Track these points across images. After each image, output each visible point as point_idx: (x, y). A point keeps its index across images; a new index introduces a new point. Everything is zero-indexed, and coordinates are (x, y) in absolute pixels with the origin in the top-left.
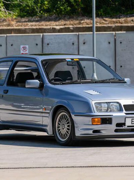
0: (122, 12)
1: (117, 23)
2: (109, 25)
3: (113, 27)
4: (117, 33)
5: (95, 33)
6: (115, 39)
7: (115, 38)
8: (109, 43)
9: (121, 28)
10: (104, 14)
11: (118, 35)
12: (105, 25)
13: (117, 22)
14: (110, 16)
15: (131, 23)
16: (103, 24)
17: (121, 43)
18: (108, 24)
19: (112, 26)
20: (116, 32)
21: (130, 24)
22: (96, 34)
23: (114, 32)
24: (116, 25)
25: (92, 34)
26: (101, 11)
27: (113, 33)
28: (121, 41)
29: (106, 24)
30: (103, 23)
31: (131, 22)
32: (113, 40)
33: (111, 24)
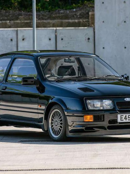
0: (61, 7)
2: (49, 21)
3: (53, 23)
6: (56, 36)
7: (56, 34)
8: (50, 39)
9: (61, 25)
10: (41, 8)
11: (59, 31)
13: (57, 18)
14: (48, 11)
17: (62, 39)
20: (57, 28)
21: (71, 20)
23: (55, 28)
24: (57, 20)
26: (39, 6)
27: (54, 29)
28: (62, 37)
29: (46, 19)
30: (42, 18)
31: (72, 17)
32: (54, 36)
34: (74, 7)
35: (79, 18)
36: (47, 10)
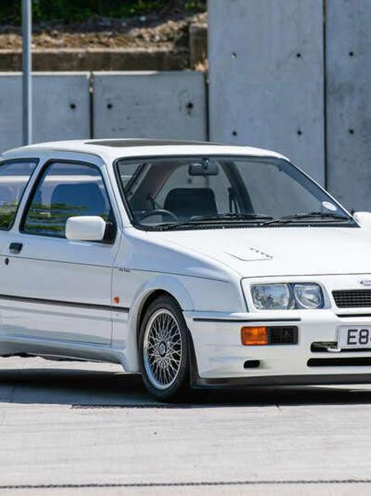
1: (91, 45)
2: (69, 50)
3: (80, 56)
4: (98, 76)
5: (31, 73)
6: (91, 95)
7: (91, 90)
8: (73, 106)
9: (106, 62)
10: (42, 13)
11: (101, 80)
12: (54, 51)
13: (91, 42)
14: (62, 20)
15: (138, 46)
16: (47, 47)
17: (110, 106)
18: (65, 46)
19: (77, 54)
20: (96, 73)
21: (134, 47)
22: (34, 77)
23: (88, 74)
24: (91, 50)
25: (20, 76)
27: (85, 76)
28: (108, 100)
29: (58, 46)
30: (46, 42)
31: (137, 40)
32: (86, 97)
33: (73, 46)
34: (141, 9)
35: (159, 42)
36: (60, 18)
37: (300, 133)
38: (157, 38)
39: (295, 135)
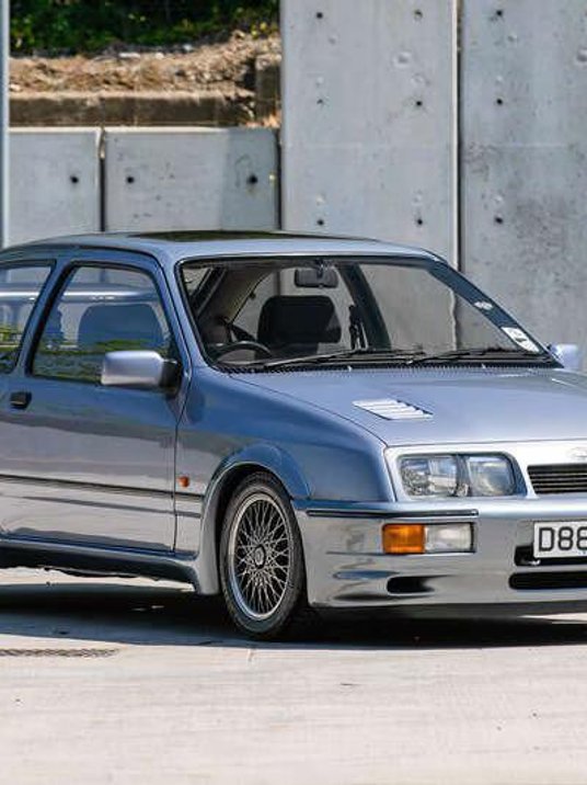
0: (126, 33)
1: (106, 86)
2: (72, 94)
3: (89, 103)
4: (112, 134)
5: (8, 130)
6: (102, 163)
7: (103, 155)
8: (75, 180)
9: (126, 112)
10: (36, 38)
11: (116, 140)
12: (50, 95)
13: (107, 82)
14: (66, 49)
15: (177, 88)
16: (39, 90)
17: (130, 180)
18: (66, 87)
19: (83, 102)
20: (109, 129)
21: (172, 90)
22: (12, 134)
23: (97, 130)
24: (105, 94)
26: (25, 25)
27: (93, 134)
28: (128, 170)
29: (56, 89)
30: (38, 81)
31: (176, 79)
32: (96, 165)
33: (80, 88)
34: (187, 33)
35: (209, 82)
36: (64, 45)
37: (420, 222)
38: (207, 76)
39: (414, 224)
